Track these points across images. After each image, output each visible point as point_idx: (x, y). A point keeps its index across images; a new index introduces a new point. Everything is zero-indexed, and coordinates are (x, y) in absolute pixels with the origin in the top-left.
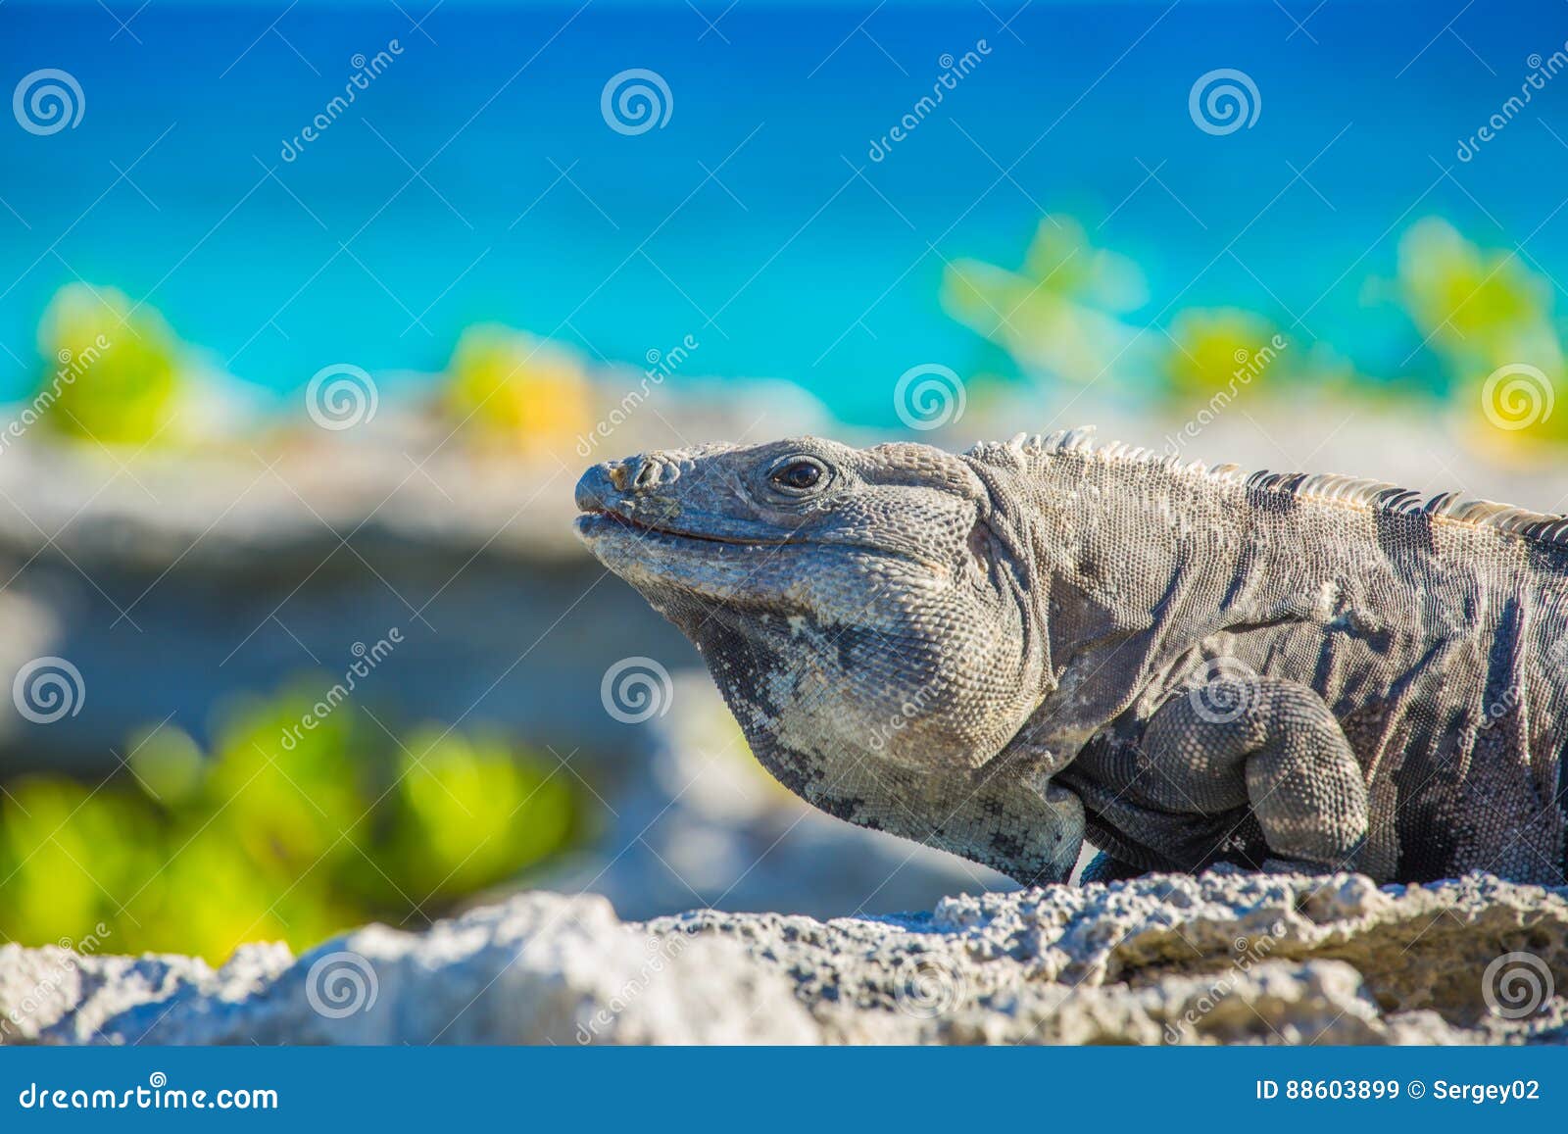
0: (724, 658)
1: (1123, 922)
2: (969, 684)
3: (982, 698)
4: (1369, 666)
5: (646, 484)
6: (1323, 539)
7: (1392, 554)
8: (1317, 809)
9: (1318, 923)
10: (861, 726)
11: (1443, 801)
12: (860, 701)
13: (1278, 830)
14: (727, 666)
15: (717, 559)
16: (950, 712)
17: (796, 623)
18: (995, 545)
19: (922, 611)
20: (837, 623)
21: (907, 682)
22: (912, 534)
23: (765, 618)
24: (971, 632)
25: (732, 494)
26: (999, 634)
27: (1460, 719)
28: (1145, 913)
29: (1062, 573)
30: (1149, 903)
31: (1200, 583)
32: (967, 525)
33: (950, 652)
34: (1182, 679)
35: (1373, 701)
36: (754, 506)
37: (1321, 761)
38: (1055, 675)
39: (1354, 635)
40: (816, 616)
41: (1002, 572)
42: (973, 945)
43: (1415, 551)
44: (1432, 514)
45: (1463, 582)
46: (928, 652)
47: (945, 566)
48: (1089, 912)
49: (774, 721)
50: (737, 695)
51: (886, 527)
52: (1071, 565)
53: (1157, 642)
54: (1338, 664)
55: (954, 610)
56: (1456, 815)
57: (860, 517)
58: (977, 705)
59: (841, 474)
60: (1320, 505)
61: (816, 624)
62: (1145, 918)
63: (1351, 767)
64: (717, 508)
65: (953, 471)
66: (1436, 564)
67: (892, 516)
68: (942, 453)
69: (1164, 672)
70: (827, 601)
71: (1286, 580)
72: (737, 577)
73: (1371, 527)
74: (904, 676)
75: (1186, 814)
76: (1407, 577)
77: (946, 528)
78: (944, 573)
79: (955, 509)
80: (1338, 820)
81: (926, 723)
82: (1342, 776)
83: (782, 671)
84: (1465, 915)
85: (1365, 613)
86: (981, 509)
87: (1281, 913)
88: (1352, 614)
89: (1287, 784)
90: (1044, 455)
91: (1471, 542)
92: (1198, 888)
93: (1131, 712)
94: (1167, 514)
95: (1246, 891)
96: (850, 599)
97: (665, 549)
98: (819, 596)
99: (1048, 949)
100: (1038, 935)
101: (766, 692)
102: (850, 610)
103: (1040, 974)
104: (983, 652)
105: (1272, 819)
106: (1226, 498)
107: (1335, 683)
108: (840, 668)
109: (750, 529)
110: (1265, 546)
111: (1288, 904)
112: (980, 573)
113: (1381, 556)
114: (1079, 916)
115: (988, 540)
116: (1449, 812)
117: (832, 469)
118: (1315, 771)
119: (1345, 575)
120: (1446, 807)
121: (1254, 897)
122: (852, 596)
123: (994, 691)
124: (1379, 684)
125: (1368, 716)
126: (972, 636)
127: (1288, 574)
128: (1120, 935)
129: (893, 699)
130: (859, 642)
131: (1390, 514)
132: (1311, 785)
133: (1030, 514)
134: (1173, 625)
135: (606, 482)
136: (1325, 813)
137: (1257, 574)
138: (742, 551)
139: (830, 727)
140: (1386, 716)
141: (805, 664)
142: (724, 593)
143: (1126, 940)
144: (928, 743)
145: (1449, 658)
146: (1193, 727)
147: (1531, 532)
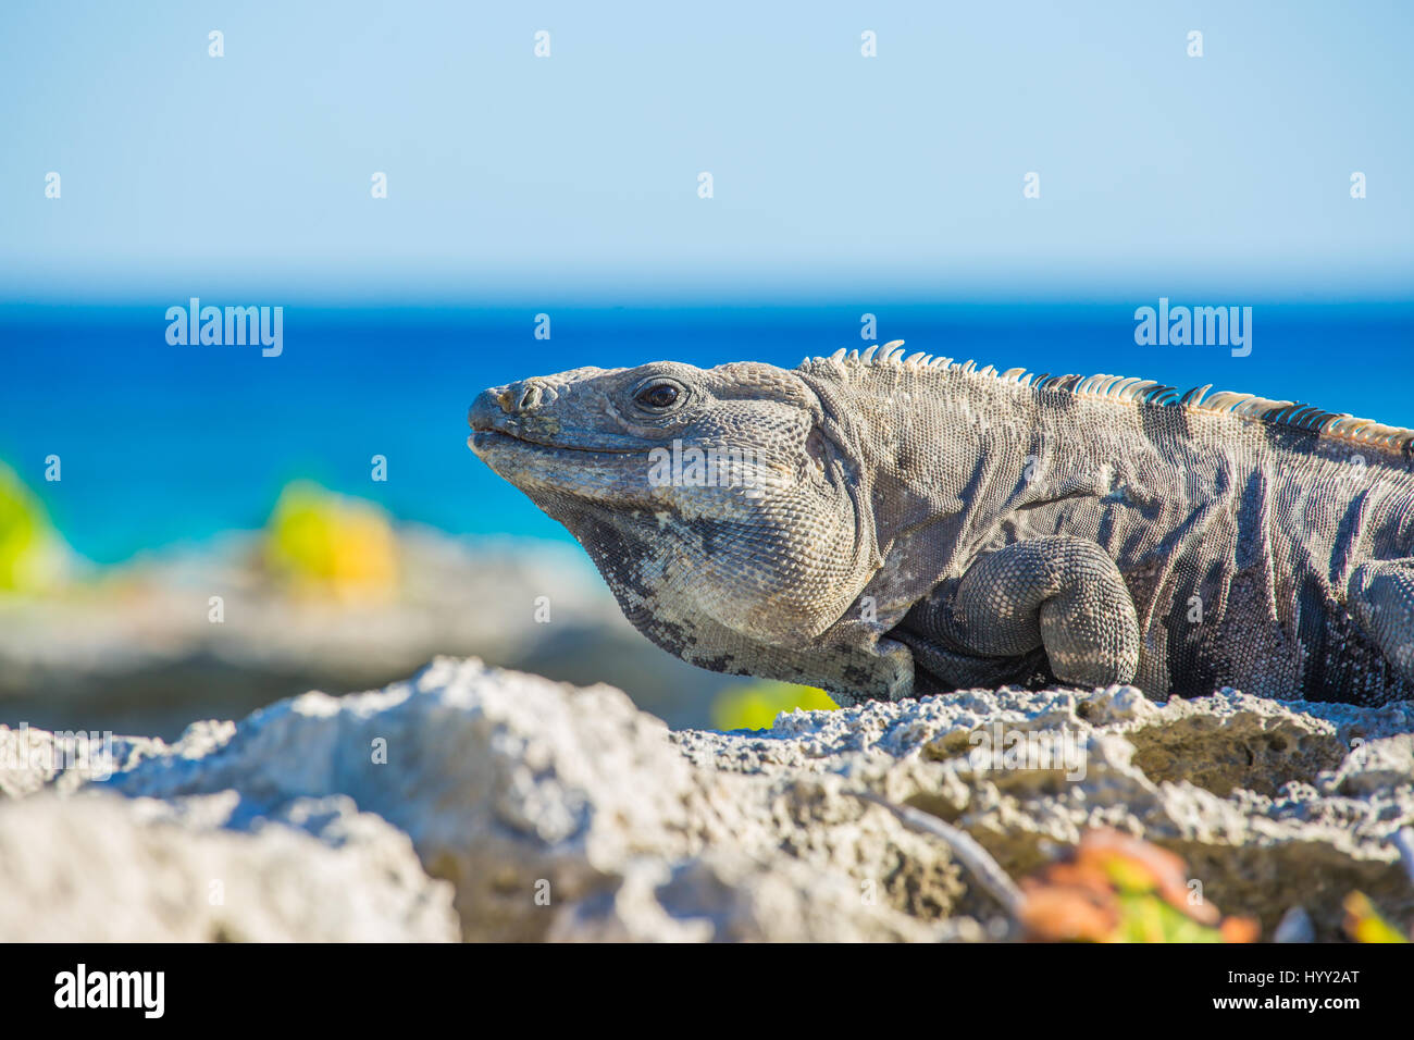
0: (602, 549)
1: (933, 725)
2: (814, 563)
3: (825, 575)
4: (1143, 530)
5: (530, 406)
6: (1098, 430)
7: (1156, 441)
8: (1099, 646)
9: (1095, 726)
10: (722, 602)
11: (1204, 639)
12: (722, 580)
13: (1064, 662)
14: (604, 556)
15: (593, 466)
16: (799, 587)
17: (663, 518)
18: (828, 447)
19: (772, 505)
20: (699, 517)
21: (762, 564)
22: (760, 442)
23: (636, 514)
24: (814, 521)
25: (603, 412)
26: (837, 521)
27: (1217, 570)
28: (951, 718)
29: (884, 468)
30: (955, 711)
31: (1000, 471)
32: (805, 431)
33: (797, 538)
34: (985, 546)
35: (1148, 558)
36: (623, 422)
37: (1106, 606)
38: (881, 555)
39: (1129, 505)
40: (680, 512)
41: (836, 470)
42: (807, 746)
43: (1174, 437)
44: (1186, 405)
45: (1215, 460)
46: (779, 537)
47: (790, 467)
48: (904, 719)
49: (650, 600)
50: (614, 581)
51: (737, 436)
52: (892, 461)
53: (968, 523)
54: (1117, 528)
55: (799, 503)
56: (1215, 651)
57: (715, 429)
58: (821, 581)
59: (695, 392)
60: (1094, 402)
61: (681, 518)
62: (951, 721)
63: (1129, 611)
64: (591, 425)
65: (791, 386)
66: (1193, 446)
67: (742, 426)
68: (780, 371)
69: (971, 542)
70: (689, 499)
71: (1070, 465)
72: (611, 481)
73: (1137, 418)
74: (760, 559)
75: (996, 658)
76: (1170, 458)
77: (788, 435)
78: (788, 473)
79: (794, 417)
80: (1116, 655)
81: (778, 597)
82: (1122, 618)
83: (651, 558)
84: (1217, 721)
85: (1136, 486)
86: (815, 417)
87: (1067, 714)
88: (1127, 487)
89: (1077, 624)
90: (862, 367)
91: (1219, 428)
92: (996, 699)
94: (968, 413)
95: (1034, 701)
96: (710, 497)
97: (548, 459)
98: (682, 495)
99: (870, 747)
100: (862, 736)
101: (639, 577)
102: (710, 506)
104: (824, 537)
105: (1060, 653)
106: (1015, 398)
107: (1116, 543)
108: (705, 554)
109: (620, 441)
110: (1051, 437)
111: (1071, 709)
112: (817, 471)
113: (1147, 442)
114: (895, 724)
115: (824, 443)
116: (1209, 649)
117: (688, 389)
118: (1100, 614)
119: (1118, 458)
120: (1207, 645)
121: (1042, 705)
122: (712, 494)
123: (834, 569)
124: (1152, 544)
125: (1144, 571)
126: (815, 524)
127: (1071, 460)
128: (930, 735)
129: (750, 577)
130: (720, 532)
131: (1152, 407)
132: (1096, 626)
133: (856, 418)
134: (980, 507)
135: (494, 406)
136: (1105, 649)
137: (1046, 460)
138: (615, 458)
139: (695, 604)
140: (1159, 570)
141: (671, 552)
142: (600, 495)
143: (935, 739)
144: (779, 615)
145: (1208, 522)
146: (999, 582)
147: (1269, 417)
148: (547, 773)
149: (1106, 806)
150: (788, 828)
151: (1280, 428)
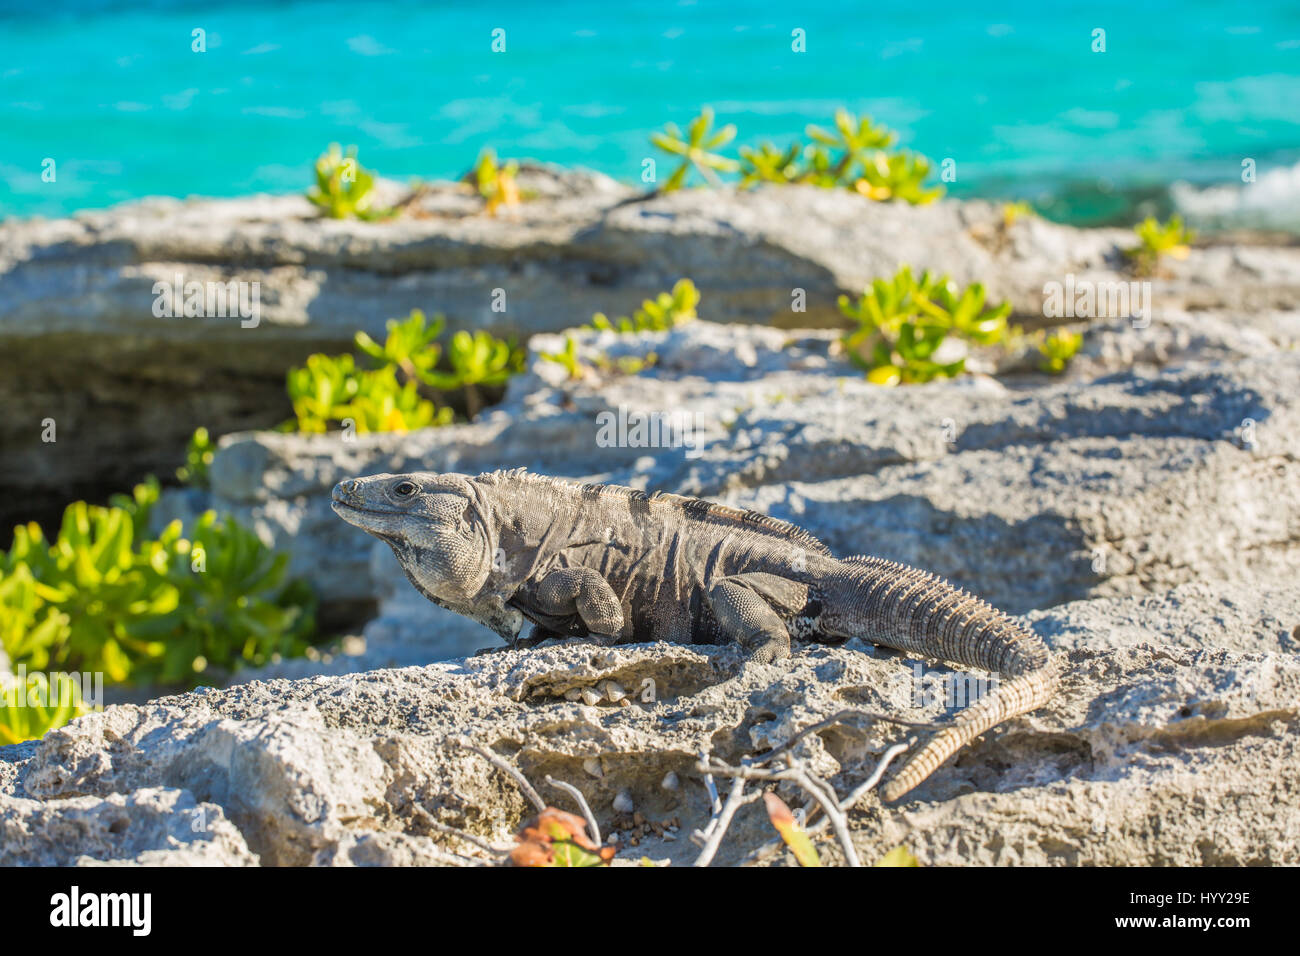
1: (529, 671)
2: (459, 570)
3: (464, 574)
4: (621, 560)
5: (353, 491)
6: (608, 511)
7: (634, 516)
8: (603, 616)
11: (648, 611)
15: (378, 519)
16: (453, 580)
17: (407, 542)
18: (474, 515)
19: (442, 542)
20: (418, 546)
21: (437, 569)
22: (440, 512)
23: (396, 540)
24: (459, 550)
25: (384, 495)
26: (471, 550)
27: (654, 580)
29: (506, 526)
31: (559, 529)
32: (464, 508)
33: (451, 558)
35: (622, 573)
36: (391, 500)
37: (602, 598)
39: (617, 548)
40: (410, 542)
41: (476, 527)
43: (642, 514)
44: (649, 499)
45: (659, 526)
46: (443, 558)
47: (452, 525)
48: (518, 666)
51: (433, 510)
52: (510, 523)
53: (541, 552)
54: (610, 559)
55: (453, 542)
56: (653, 616)
57: (424, 506)
58: (463, 577)
60: (608, 498)
61: (411, 545)
63: (614, 599)
64: (378, 500)
65: (461, 487)
66: (650, 519)
67: (435, 505)
69: (546, 563)
70: (411, 538)
71: (593, 528)
72: (384, 526)
73: (627, 505)
74: (436, 567)
75: (555, 616)
76: (638, 525)
77: (455, 510)
78: (452, 527)
79: (460, 502)
80: (611, 620)
81: (445, 584)
82: (611, 603)
84: (654, 662)
85: (621, 539)
86: (470, 501)
87: (585, 667)
88: (616, 540)
89: (591, 607)
90: (506, 478)
91: (663, 510)
93: (533, 579)
94: (550, 502)
96: (418, 537)
97: (360, 515)
98: (409, 535)
99: (501, 682)
102: (421, 541)
103: (497, 693)
104: (464, 558)
105: (587, 620)
106: (574, 495)
107: (609, 567)
108: (417, 564)
109: (389, 509)
110: (586, 514)
112: (466, 527)
113: (630, 516)
114: (515, 667)
115: (472, 514)
116: (651, 615)
117: (417, 487)
118: (600, 602)
119: (615, 525)
120: (650, 613)
121: (577, 660)
123: (469, 572)
124: (625, 567)
125: (620, 580)
127: (593, 525)
128: (528, 676)
130: (423, 554)
131: (634, 500)
132: (599, 607)
134: (548, 545)
135: (340, 490)
136: (606, 617)
137: (581, 526)
138: (386, 516)
140: (627, 579)
142: (380, 531)
143: (530, 678)
145: (650, 557)
146: (555, 587)
147: (685, 505)
148: (308, 790)
149: (585, 739)
150: (443, 760)
151: (690, 510)
